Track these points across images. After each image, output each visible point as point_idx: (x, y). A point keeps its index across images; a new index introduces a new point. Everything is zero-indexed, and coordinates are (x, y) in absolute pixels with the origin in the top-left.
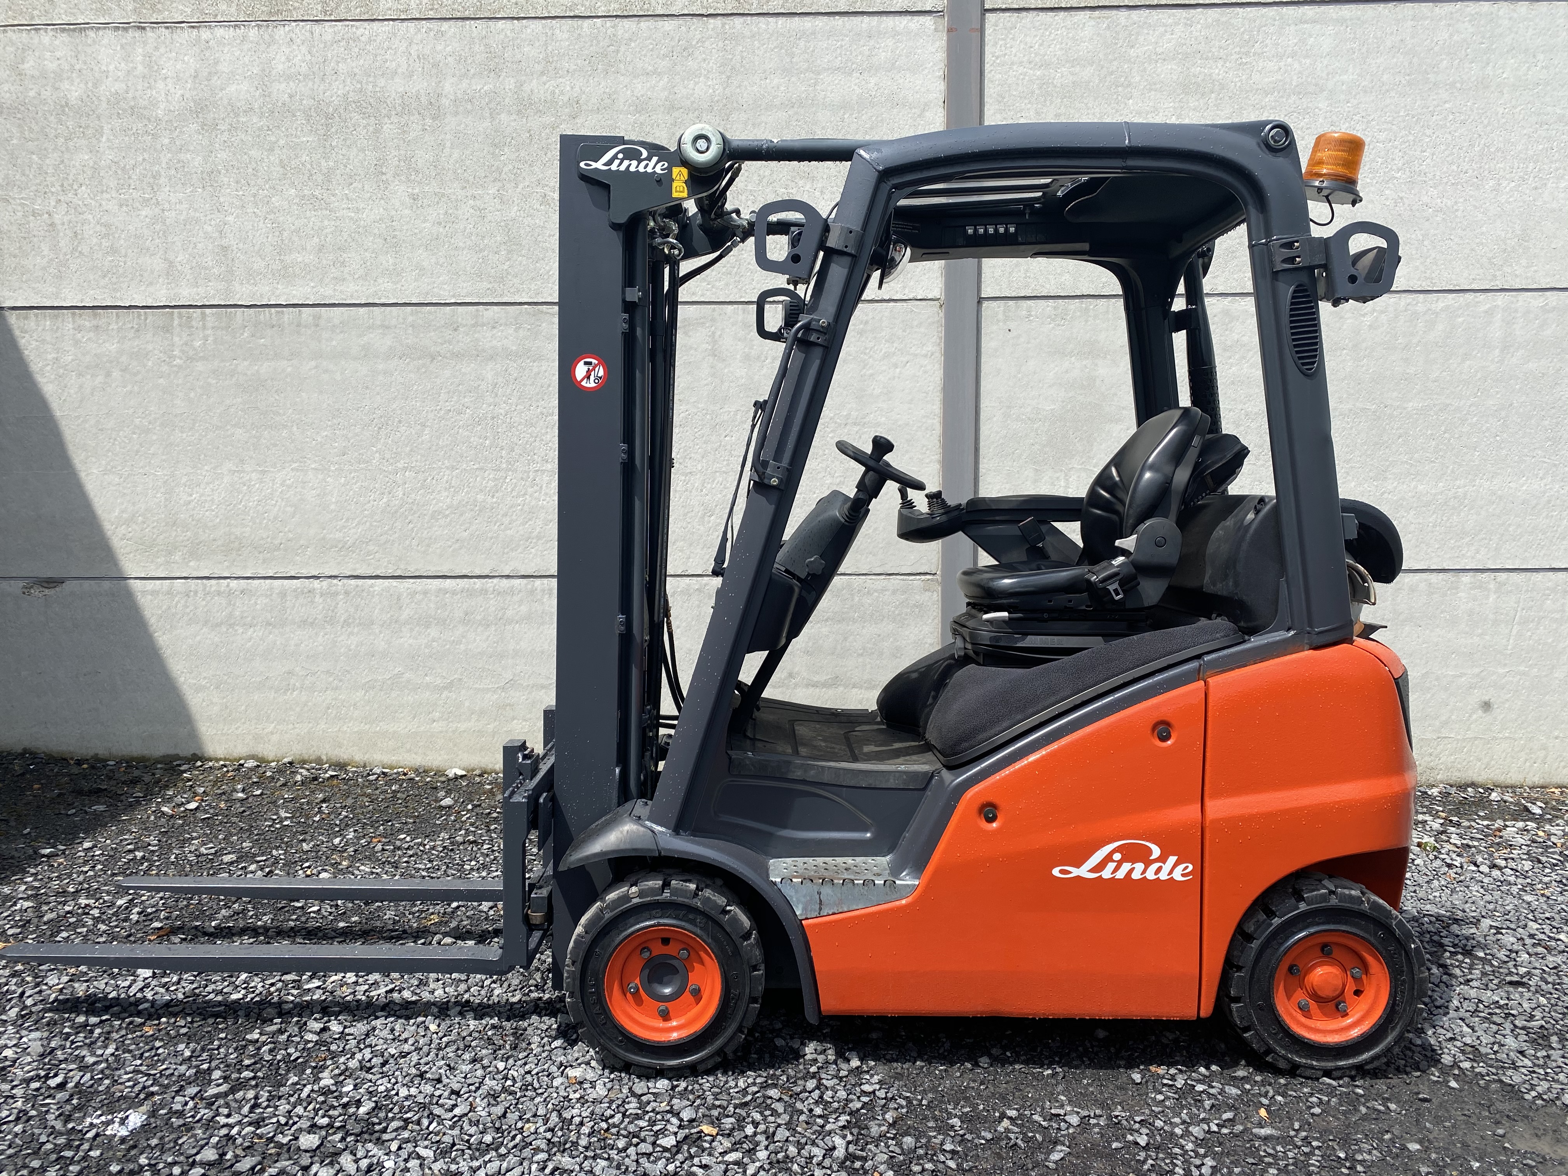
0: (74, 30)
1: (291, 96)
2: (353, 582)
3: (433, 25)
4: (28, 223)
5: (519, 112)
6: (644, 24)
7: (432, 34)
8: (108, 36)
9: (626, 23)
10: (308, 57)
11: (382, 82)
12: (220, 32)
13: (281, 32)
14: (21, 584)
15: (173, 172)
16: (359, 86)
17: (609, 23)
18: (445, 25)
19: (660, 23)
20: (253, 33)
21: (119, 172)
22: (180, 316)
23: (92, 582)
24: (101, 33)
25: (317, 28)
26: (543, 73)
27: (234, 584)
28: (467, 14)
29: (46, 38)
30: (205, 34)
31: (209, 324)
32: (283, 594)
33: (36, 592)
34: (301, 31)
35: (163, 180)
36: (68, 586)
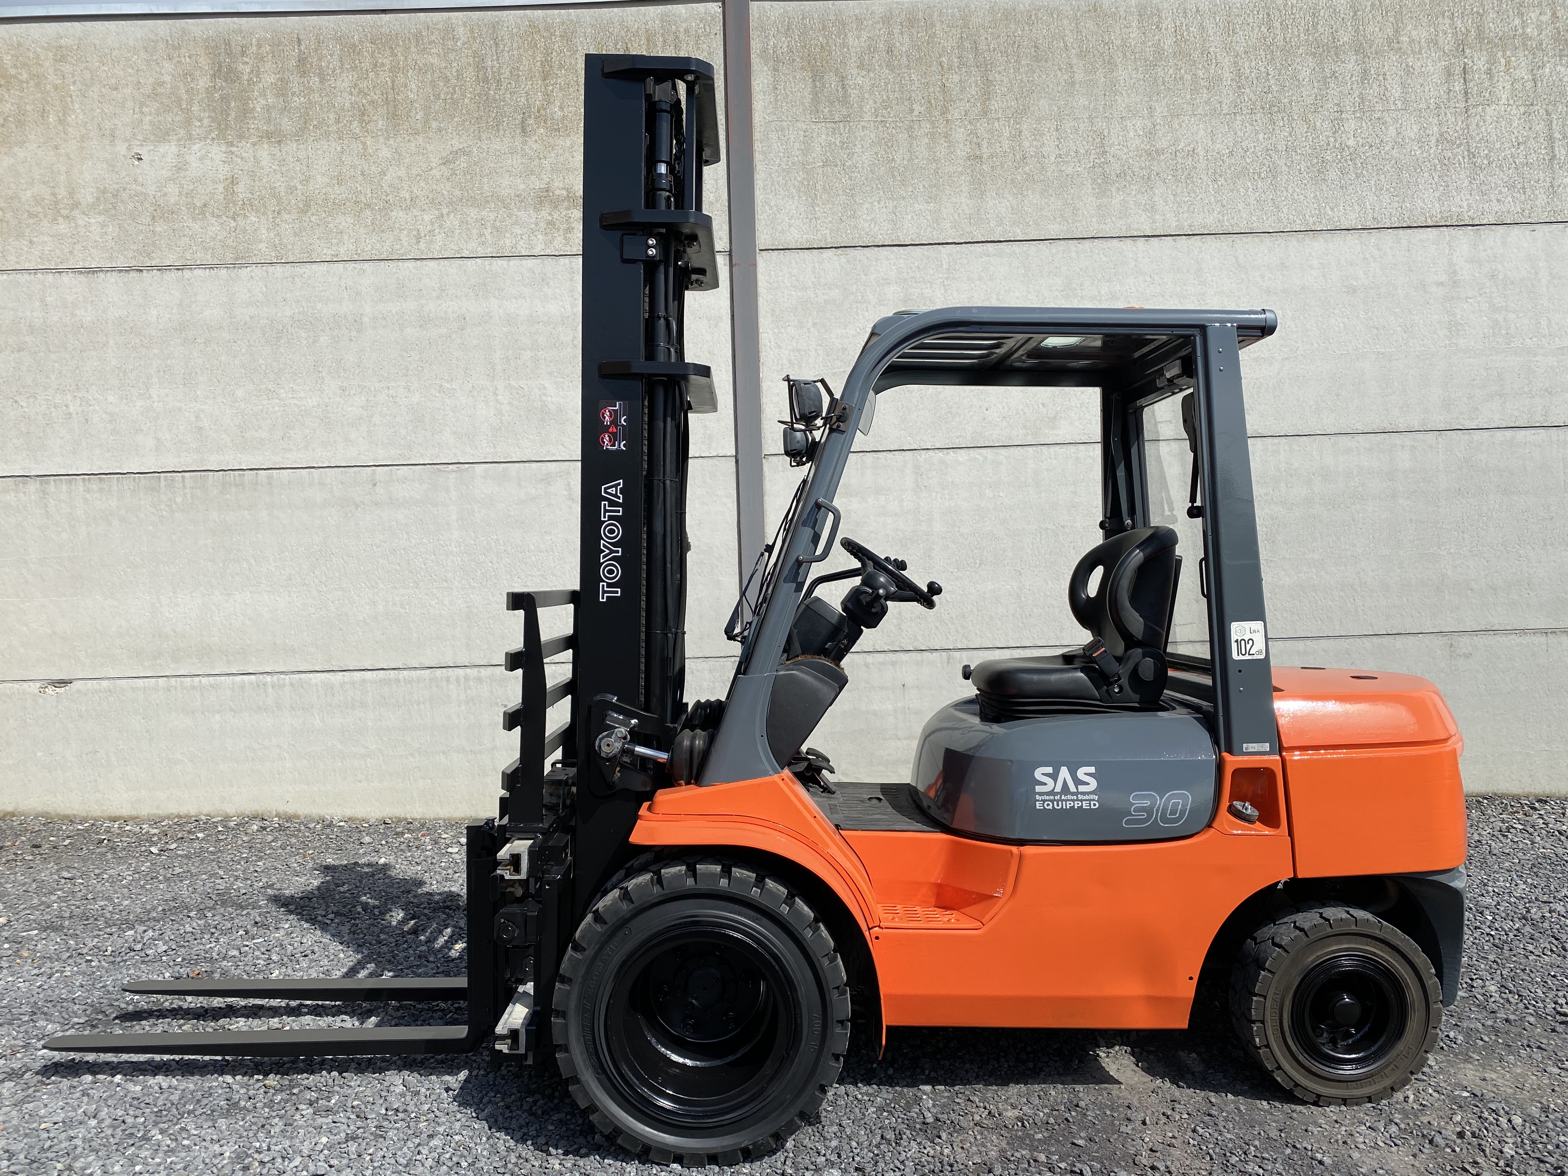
0: (89, 272)
1: (251, 318)
2: (297, 676)
3: (358, 265)
4: (51, 412)
5: (421, 326)
6: (514, 262)
7: (356, 271)
8: (113, 277)
9: (499, 262)
10: (265, 289)
11: (319, 306)
12: (198, 272)
13: (244, 272)
14: (38, 685)
15: (161, 373)
16: (301, 309)
17: (487, 262)
18: (366, 265)
19: (524, 262)
20: (224, 272)
21: (121, 374)
22: (166, 479)
23: (95, 682)
24: (109, 274)
25: (271, 269)
26: (438, 298)
27: (204, 680)
28: (382, 257)
29: (66, 278)
30: (187, 274)
31: (188, 485)
32: (242, 687)
33: (50, 690)
34: (258, 271)
35: (155, 380)
36: (76, 685)
